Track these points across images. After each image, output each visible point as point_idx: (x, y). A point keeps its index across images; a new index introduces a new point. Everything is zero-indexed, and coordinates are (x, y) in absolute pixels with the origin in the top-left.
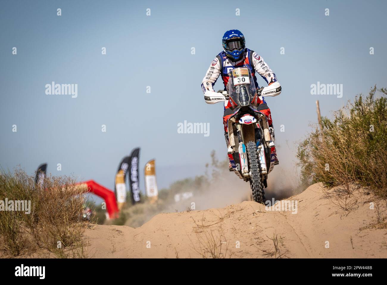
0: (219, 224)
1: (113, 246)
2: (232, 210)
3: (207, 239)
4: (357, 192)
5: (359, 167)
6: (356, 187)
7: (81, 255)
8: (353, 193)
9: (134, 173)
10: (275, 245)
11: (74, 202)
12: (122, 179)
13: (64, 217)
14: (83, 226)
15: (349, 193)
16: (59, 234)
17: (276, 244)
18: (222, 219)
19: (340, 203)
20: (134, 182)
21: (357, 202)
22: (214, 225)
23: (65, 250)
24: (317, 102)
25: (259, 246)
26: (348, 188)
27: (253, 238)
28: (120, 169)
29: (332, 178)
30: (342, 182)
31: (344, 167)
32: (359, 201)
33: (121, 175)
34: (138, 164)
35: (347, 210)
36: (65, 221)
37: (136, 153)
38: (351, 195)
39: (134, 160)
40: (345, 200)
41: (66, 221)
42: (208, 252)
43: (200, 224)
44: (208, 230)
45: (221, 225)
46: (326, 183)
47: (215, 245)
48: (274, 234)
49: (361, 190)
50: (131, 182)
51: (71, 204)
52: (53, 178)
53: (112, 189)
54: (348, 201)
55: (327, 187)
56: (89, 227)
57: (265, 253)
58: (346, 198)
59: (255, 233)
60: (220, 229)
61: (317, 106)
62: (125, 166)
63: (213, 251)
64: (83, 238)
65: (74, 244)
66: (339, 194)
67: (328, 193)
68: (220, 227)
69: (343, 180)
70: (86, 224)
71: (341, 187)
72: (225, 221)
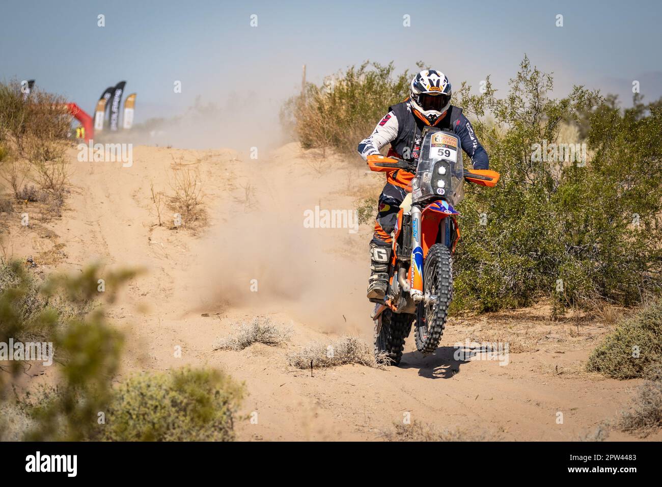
0: (196, 165)
1: (92, 168)
2: (210, 154)
3: (184, 176)
4: (332, 157)
5: (338, 134)
6: (332, 152)
7: (61, 171)
8: (329, 158)
9: (115, 104)
10: (246, 193)
11: (61, 120)
12: (104, 107)
13: (50, 133)
14: (67, 145)
15: (324, 157)
16: (42, 148)
17: (248, 193)
18: (199, 161)
19: (315, 165)
20: (114, 113)
21: (330, 166)
22: (192, 165)
23: (46, 164)
24: (303, 67)
25: (230, 192)
26: (324, 153)
27: (227, 183)
28: (102, 98)
29: (311, 140)
30: (320, 145)
31: (324, 132)
32: (332, 166)
33: (102, 103)
34: (121, 96)
35: (320, 172)
36: (50, 136)
37: (121, 85)
38: (326, 160)
39: (118, 92)
40: (319, 162)
41: (52, 135)
42: (182, 189)
43: (178, 161)
44: (186, 168)
45: (198, 166)
46: (305, 144)
47: (190, 184)
48: (248, 184)
49: (336, 156)
50: (111, 113)
51: (59, 122)
52: (46, 94)
53: (92, 115)
54: (322, 165)
55: (304, 148)
56: (72, 146)
57: (236, 200)
58: (321, 161)
59: (229, 180)
60: (196, 170)
61: (304, 70)
62: (108, 96)
63: (187, 189)
64: (65, 155)
65: (55, 160)
66: (315, 156)
67: (304, 154)
68: (197, 168)
69: (320, 144)
70: (70, 143)
71: (317, 150)
72: (202, 163)
